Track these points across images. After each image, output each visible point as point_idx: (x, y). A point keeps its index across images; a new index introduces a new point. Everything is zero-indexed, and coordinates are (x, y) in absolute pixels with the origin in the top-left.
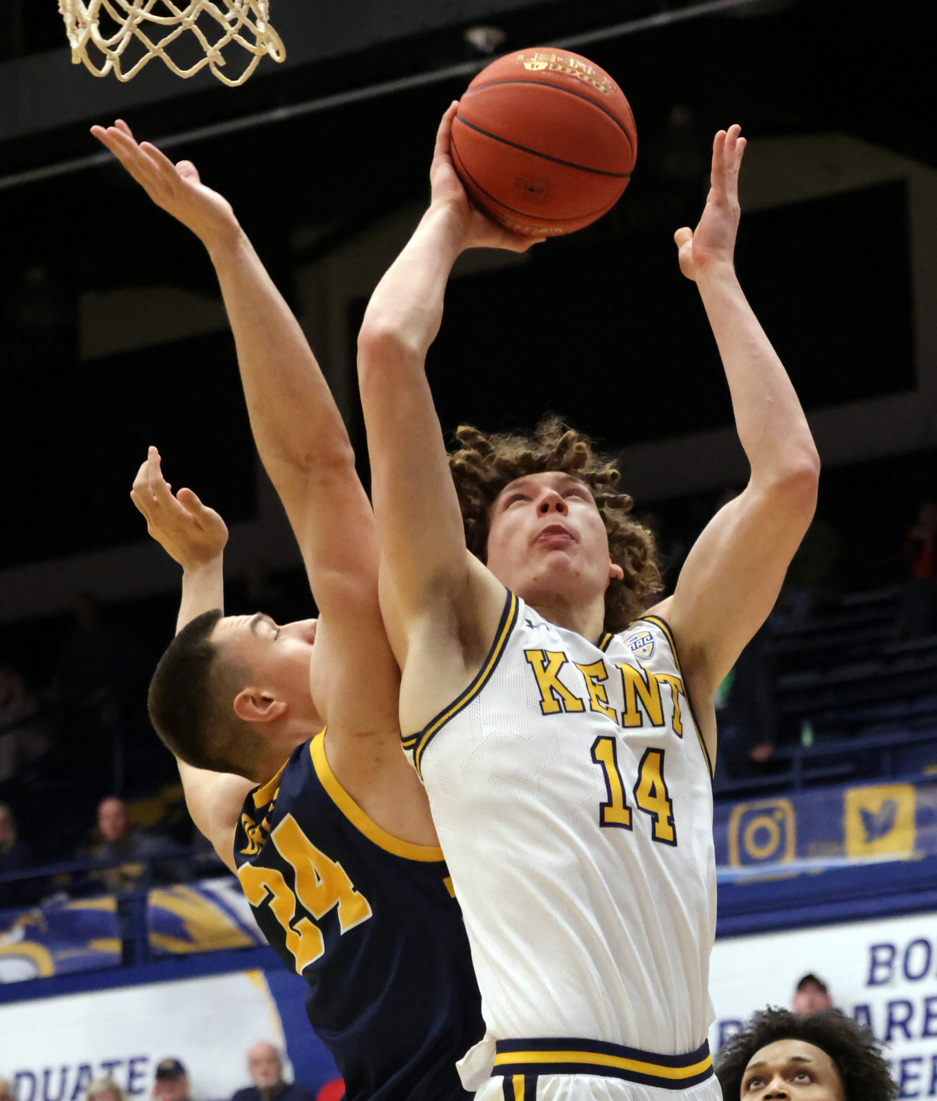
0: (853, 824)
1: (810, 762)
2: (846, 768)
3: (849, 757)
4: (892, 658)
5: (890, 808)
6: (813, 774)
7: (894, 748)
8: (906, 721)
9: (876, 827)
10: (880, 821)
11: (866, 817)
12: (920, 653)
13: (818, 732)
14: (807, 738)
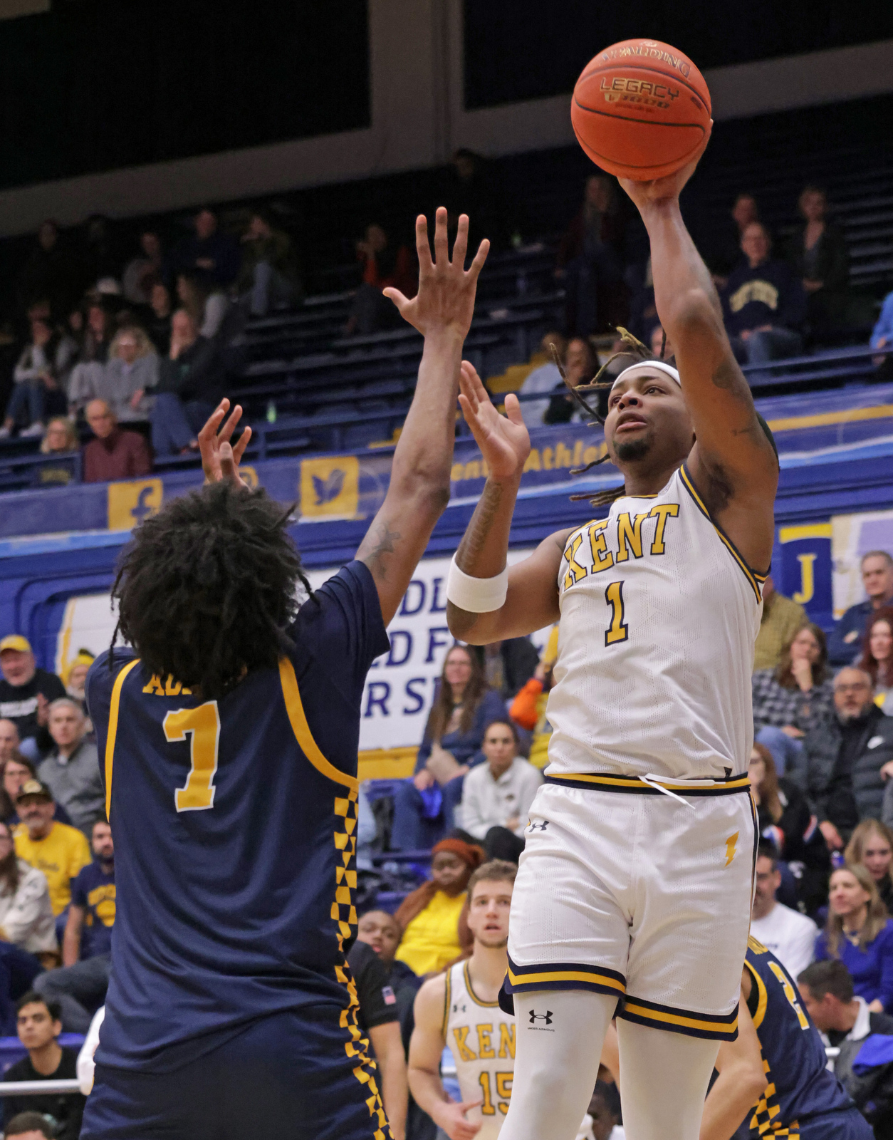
0: (306, 488)
1: (272, 436)
2: (303, 442)
3: (306, 432)
4: (344, 351)
5: (338, 475)
6: (272, 446)
7: (344, 426)
8: (355, 403)
9: (326, 492)
10: (328, 487)
11: (318, 483)
12: (368, 347)
13: (280, 410)
14: (272, 416)
